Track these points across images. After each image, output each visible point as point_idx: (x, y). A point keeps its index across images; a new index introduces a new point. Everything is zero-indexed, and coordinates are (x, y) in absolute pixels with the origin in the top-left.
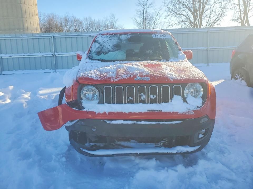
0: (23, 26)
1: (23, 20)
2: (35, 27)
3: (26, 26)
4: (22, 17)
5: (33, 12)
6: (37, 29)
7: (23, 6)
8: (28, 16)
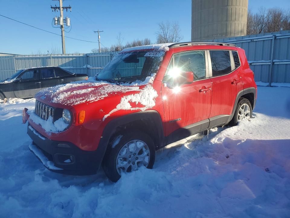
0: (226, 30)
1: (227, 24)
2: (240, 29)
3: (229, 29)
4: (227, 21)
5: (241, 12)
6: (242, 31)
7: (229, 8)
8: (233, 18)
